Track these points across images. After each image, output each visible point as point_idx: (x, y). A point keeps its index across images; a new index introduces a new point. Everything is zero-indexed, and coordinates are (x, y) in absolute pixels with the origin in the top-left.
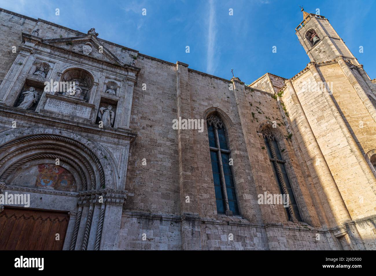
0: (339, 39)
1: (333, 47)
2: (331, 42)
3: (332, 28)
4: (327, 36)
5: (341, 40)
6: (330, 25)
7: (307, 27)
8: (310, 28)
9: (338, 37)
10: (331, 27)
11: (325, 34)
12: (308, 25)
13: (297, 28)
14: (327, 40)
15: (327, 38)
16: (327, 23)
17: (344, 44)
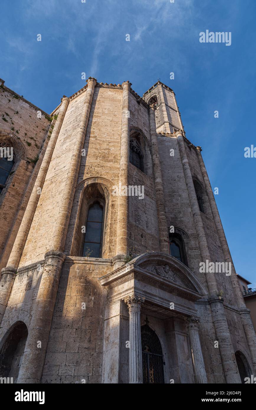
0: (176, 111)
1: (165, 113)
2: (165, 109)
3: (175, 101)
4: (164, 103)
5: (178, 112)
6: (174, 97)
7: (153, 93)
8: (154, 95)
9: (177, 109)
10: (174, 99)
11: (163, 101)
12: (154, 92)
13: (145, 94)
14: (162, 106)
15: (163, 104)
16: (172, 95)
17: (179, 116)
